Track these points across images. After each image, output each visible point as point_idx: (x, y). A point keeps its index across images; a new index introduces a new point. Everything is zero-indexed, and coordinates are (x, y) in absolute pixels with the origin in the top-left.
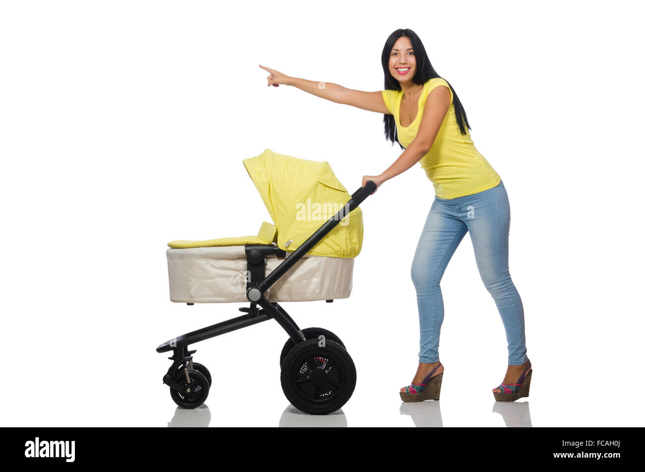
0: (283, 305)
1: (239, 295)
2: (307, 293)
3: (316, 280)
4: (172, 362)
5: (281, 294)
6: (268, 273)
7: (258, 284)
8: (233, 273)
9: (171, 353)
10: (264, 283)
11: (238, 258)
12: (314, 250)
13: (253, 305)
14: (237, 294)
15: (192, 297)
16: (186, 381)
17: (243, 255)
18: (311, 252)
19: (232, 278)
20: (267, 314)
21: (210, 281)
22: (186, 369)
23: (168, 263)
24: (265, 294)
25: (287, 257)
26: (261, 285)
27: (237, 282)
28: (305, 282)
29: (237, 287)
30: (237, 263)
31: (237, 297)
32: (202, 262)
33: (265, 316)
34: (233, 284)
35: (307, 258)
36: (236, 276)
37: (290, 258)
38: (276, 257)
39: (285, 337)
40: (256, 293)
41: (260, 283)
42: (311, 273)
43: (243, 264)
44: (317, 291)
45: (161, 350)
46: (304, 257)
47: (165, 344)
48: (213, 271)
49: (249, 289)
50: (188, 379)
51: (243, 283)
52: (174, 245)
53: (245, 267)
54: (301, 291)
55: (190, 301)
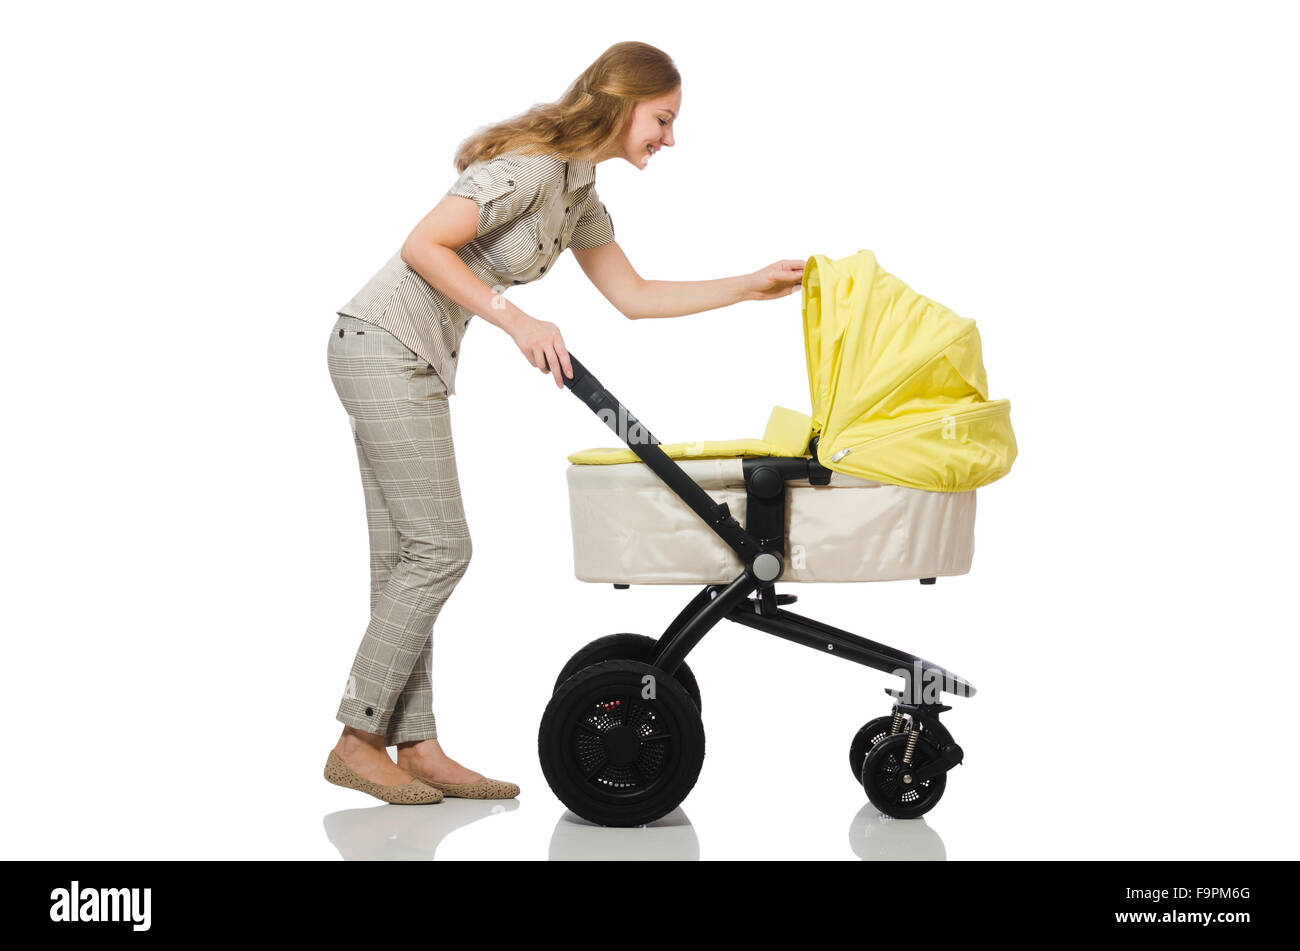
1: (729, 568)
2: (879, 564)
3: (899, 535)
5: (822, 566)
11: (728, 484)
14: (724, 566)
15: (625, 571)
17: (740, 481)
21: (667, 537)
25: (834, 484)
28: (874, 539)
30: (723, 497)
31: (724, 571)
32: (647, 494)
38: (809, 484)
42: (892, 518)
43: (741, 499)
44: (901, 560)
48: (672, 515)
52: (584, 459)
53: (742, 506)
54: (866, 558)
55: (622, 579)
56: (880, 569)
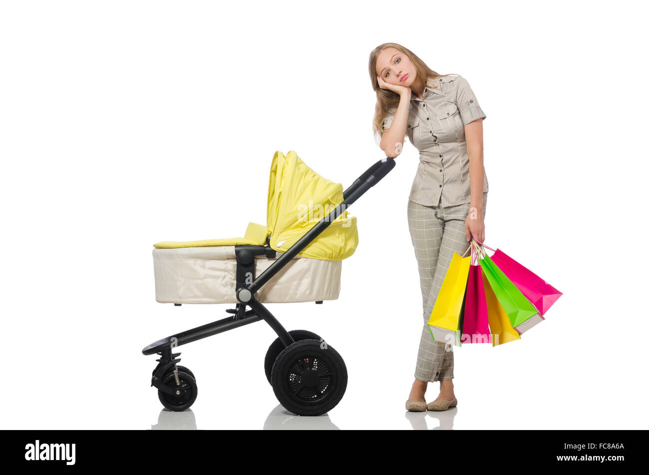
1: (228, 296)
2: (297, 294)
3: (306, 281)
4: (158, 363)
5: (271, 295)
6: (258, 274)
7: (248, 285)
8: (222, 274)
9: (158, 355)
10: (254, 284)
11: (228, 258)
12: (304, 252)
13: (241, 305)
14: (226, 295)
15: (180, 297)
16: (175, 383)
17: (234, 256)
18: (301, 254)
19: (221, 279)
20: (256, 315)
21: (199, 282)
22: (175, 371)
23: (155, 263)
24: (254, 295)
25: (277, 257)
26: (251, 286)
27: (226, 282)
28: (295, 283)
29: (226, 288)
30: (226, 263)
31: (226, 298)
32: (191, 262)
34: (222, 285)
35: (297, 259)
36: (224, 277)
37: (281, 259)
38: (266, 258)
39: (274, 336)
40: (246, 295)
42: (302, 274)
43: (232, 265)
44: (307, 292)
45: (147, 352)
46: (295, 258)
47: (151, 345)
48: (202, 272)
49: (239, 290)
51: (232, 284)
52: (161, 245)
53: (234, 268)
54: (291, 292)
55: (178, 302)
56: (298, 296)
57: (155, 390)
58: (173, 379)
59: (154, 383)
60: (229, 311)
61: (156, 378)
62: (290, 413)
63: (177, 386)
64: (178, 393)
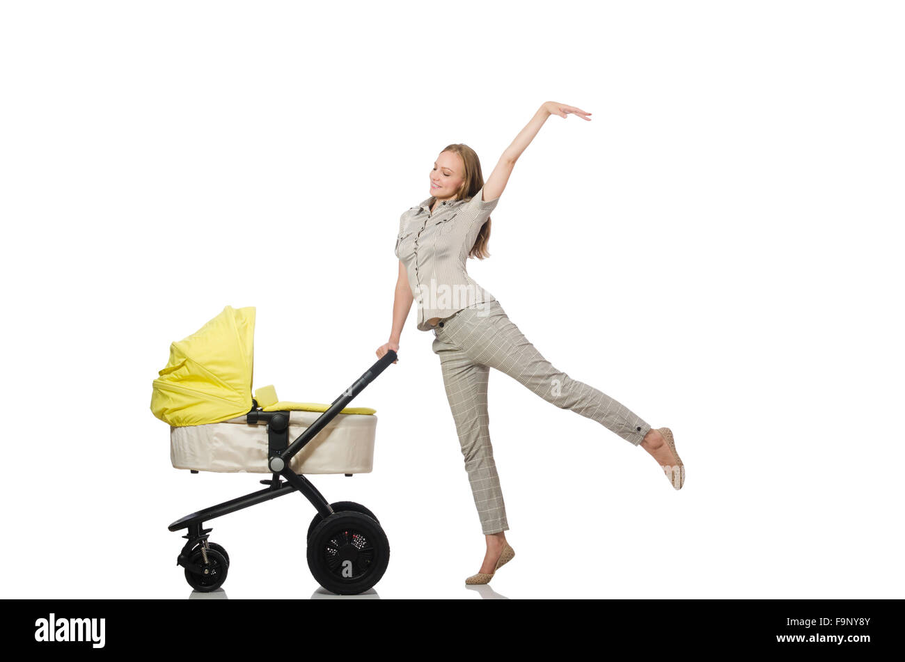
0: (309, 477)
4: (187, 540)
6: (291, 441)
7: (281, 453)
9: (185, 531)
10: (288, 451)
13: (276, 476)
16: (204, 562)
20: (292, 486)
22: (202, 549)
24: (288, 463)
26: (284, 454)
33: (289, 488)
39: (312, 512)
40: (278, 463)
41: (283, 452)
45: (173, 528)
47: (178, 521)
49: (272, 458)
50: (206, 559)
57: (182, 569)
58: (202, 556)
59: (180, 561)
60: (264, 482)
61: (182, 557)
62: (329, 592)
63: (206, 565)
64: (206, 572)
